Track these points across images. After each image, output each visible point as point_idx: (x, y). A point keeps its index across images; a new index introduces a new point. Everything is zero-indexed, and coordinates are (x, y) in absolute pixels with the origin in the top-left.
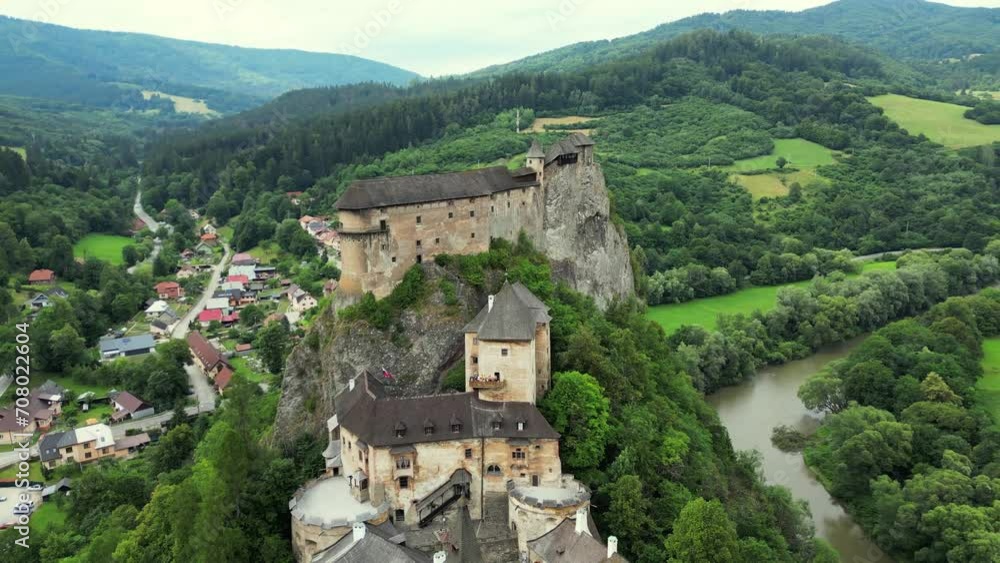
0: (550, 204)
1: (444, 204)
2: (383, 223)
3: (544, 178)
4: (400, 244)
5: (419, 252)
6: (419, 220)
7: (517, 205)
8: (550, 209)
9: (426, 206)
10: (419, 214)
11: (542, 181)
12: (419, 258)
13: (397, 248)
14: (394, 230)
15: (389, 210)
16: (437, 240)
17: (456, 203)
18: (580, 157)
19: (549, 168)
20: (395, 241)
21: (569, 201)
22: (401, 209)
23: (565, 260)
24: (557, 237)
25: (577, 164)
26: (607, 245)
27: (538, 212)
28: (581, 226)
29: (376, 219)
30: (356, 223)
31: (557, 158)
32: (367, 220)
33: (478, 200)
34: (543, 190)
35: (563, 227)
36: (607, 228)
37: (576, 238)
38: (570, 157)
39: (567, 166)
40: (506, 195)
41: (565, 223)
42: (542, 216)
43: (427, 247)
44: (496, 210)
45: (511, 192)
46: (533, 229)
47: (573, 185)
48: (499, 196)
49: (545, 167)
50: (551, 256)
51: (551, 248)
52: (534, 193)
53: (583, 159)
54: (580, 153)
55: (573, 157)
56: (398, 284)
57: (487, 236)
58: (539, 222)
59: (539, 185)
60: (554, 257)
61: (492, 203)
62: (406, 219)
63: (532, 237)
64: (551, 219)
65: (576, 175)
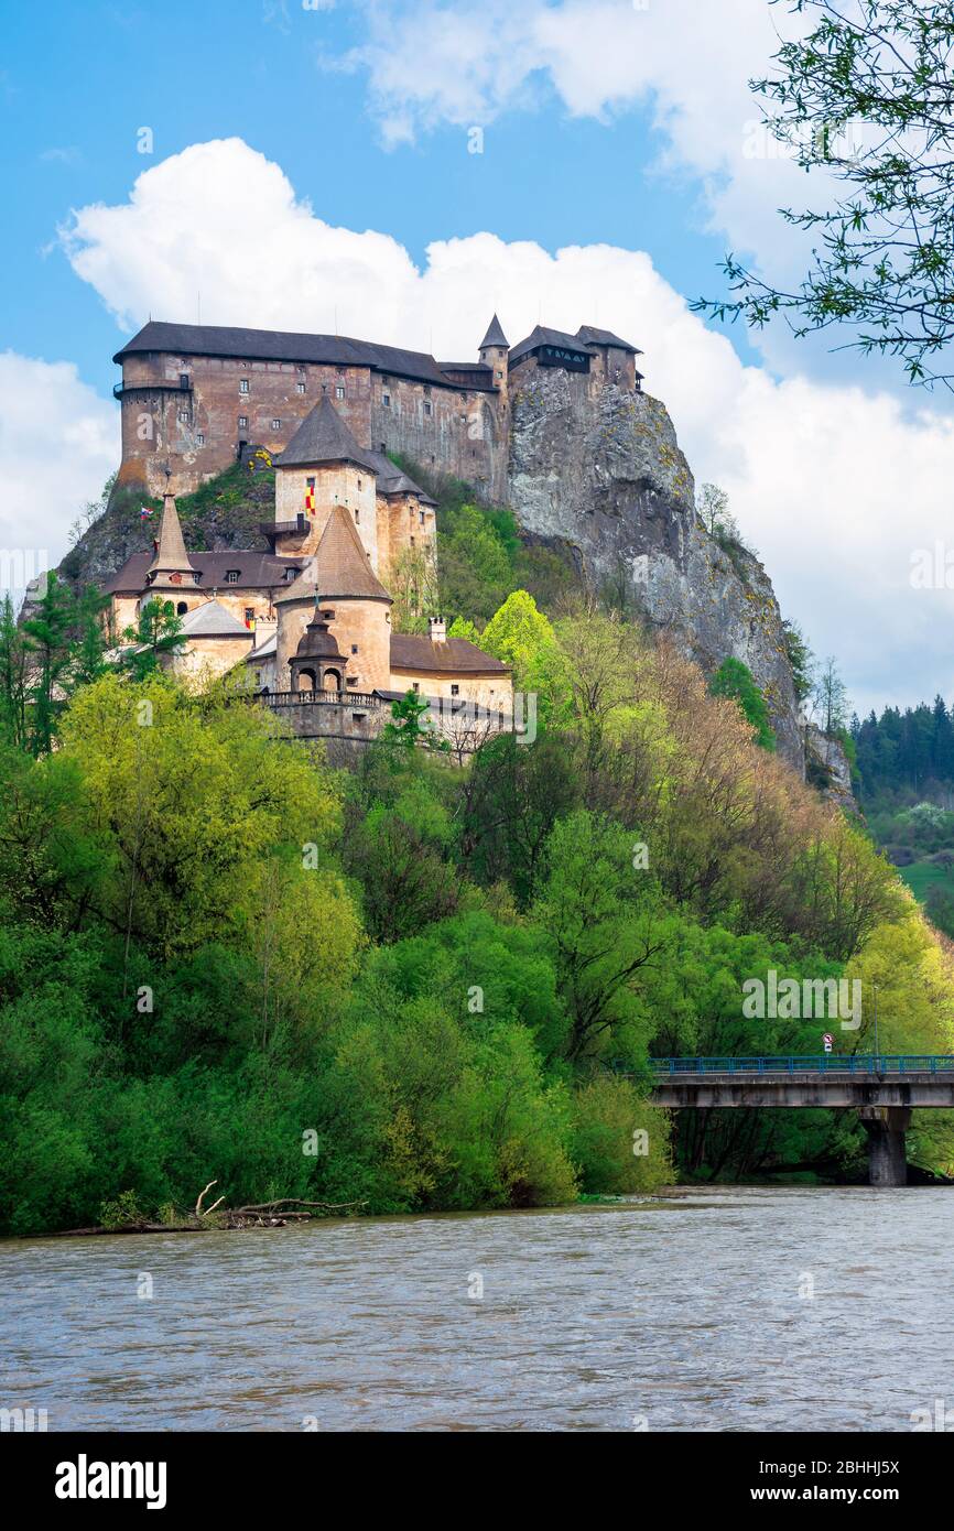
0: (521, 430)
1: (289, 368)
2: (185, 378)
3: (510, 385)
4: (211, 415)
5: (244, 435)
6: (245, 384)
7: (450, 418)
8: (521, 438)
9: (256, 366)
10: (246, 376)
11: (503, 387)
12: (243, 444)
13: (205, 421)
14: (200, 393)
15: (197, 362)
16: (277, 423)
18: (596, 365)
19: (520, 369)
20: (202, 409)
21: (569, 438)
22: (215, 363)
23: (556, 537)
24: (538, 493)
25: (589, 376)
26: (685, 559)
27: (495, 440)
28: (604, 493)
29: (174, 371)
30: (141, 375)
31: (535, 352)
32: (158, 371)
33: (352, 372)
34: (507, 403)
35: (553, 478)
36: (686, 529)
37: (591, 512)
38: (567, 357)
39: (561, 371)
40: (419, 388)
41: (559, 474)
42: (502, 448)
43: (258, 430)
44: (397, 406)
45: (434, 391)
46: (482, 467)
47: (580, 411)
48: (402, 385)
49: (512, 364)
50: (525, 523)
51: (525, 509)
52: (485, 404)
53: (605, 371)
54: (594, 356)
55: (576, 359)
56: (207, 478)
57: (369, 435)
58: (496, 457)
59: (496, 392)
60: (531, 527)
61: (386, 391)
62: (223, 380)
63: (480, 481)
64: (525, 457)
65: (586, 395)
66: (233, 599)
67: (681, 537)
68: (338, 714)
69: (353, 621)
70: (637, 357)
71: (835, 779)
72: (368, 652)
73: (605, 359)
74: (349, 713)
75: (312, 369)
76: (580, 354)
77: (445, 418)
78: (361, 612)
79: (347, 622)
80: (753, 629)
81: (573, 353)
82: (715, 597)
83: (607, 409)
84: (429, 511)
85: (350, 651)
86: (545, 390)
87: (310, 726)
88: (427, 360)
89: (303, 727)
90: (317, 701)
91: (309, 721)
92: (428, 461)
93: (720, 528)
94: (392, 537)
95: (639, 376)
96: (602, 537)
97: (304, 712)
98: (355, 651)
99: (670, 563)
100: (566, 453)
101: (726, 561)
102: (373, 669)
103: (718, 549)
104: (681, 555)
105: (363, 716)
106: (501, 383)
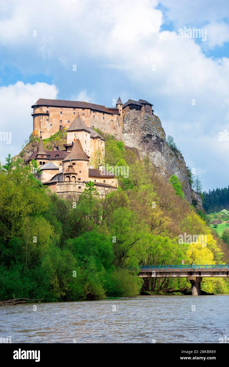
0: (125, 123)
1: (72, 109)
2: (47, 112)
3: (123, 113)
4: (54, 120)
5: (61, 124)
6: (61, 113)
7: (109, 120)
8: (125, 125)
9: (64, 109)
10: (61, 111)
12: (61, 126)
13: (52, 121)
14: (51, 115)
15: (50, 108)
16: (69, 121)
18: (143, 108)
19: (125, 109)
20: (51, 118)
21: (137, 125)
22: (55, 108)
23: (133, 147)
24: (129, 137)
25: (141, 111)
26: (163, 153)
27: (119, 125)
28: (145, 138)
29: (45, 110)
30: (38, 111)
31: (129, 105)
32: (41, 110)
33: (86, 110)
34: (122, 117)
35: (133, 134)
36: (164, 146)
37: (142, 142)
38: (136, 106)
39: (135, 110)
40: (102, 114)
41: (134, 133)
42: (121, 127)
43: (64, 123)
44: (96, 117)
45: (105, 114)
46: (116, 132)
47: (139, 119)
48: (98, 113)
49: (123, 108)
50: (126, 144)
51: (126, 141)
52: (117, 117)
53: (145, 110)
54: (142, 106)
55: (138, 107)
56: (52, 134)
57: (90, 124)
58: (120, 129)
59: (119, 115)
60: (128, 145)
61: (94, 114)
62: (56, 112)
63: (116, 135)
64: (126, 129)
65: (140, 115)
66: (57, 161)
67: (162, 148)
68: (75, 187)
69: (80, 165)
70: (152, 107)
71: (198, 203)
72: (83, 173)
73: (145, 107)
74: (77, 186)
75: (77, 109)
76: (139, 106)
77: (108, 120)
78: (82, 163)
79: (79, 165)
80: (179, 169)
81: (137, 105)
82: (171, 161)
83: (145, 118)
84: (103, 141)
85: (79, 172)
86: (131, 114)
87: (68, 189)
88: (103, 107)
89: (67, 190)
90: (70, 184)
91: (68, 188)
92: (104, 130)
93: (172, 146)
94: (94, 147)
95: (153, 111)
96: (144, 148)
97: (67, 186)
98: (80, 172)
99: (160, 153)
100: (136, 128)
101: (173, 153)
102: (84, 176)
103: (171, 150)
104: (163, 152)
105: (81, 187)
106: (121, 112)
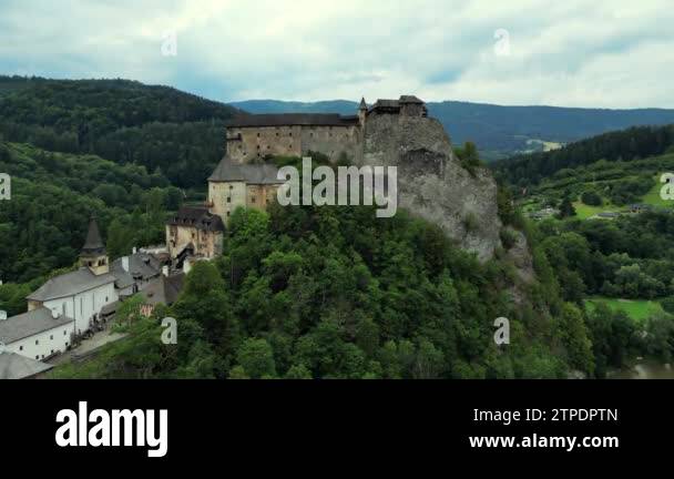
0: (368, 138)
1: (273, 128)
2: (239, 135)
4: (248, 146)
5: (259, 152)
6: (259, 135)
7: (342, 136)
8: (368, 141)
9: (262, 128)
10: (259, 132)
12: (258, 155)
13: (246, 148)
14: (244, 138)
15: (243, 129)
16: (269, 147)
17: (281, 128)
18: (402, 111)
19: (370, 116)
20: (245, 144)
21: (389, 138)
22: (249, 129)
24: (374, 159)
25: (399, 115)
26: (443, 175)
27: (358, 142)
28: (405, 156)
29: (236, 133)
31: (377, 109)
32: (232, 133)
33: (294, 128)
34: (364, 129)
35: (381, 153)
36: (444, 163)
37: (399, 163)
38: (390, 110)
39: (387, 115)
40: (328, 129)
41: (384, 151)
42: (361, 144)
43: (263, 150)
44: (316, 136)
45: (334, 128)
47: (395, 128)
48: (320, 129)
49: (367, 115)
52: (355, 130)
53: (407, 112)
54: (402, 108)
55: (395, 110)
58: (358, 148)
61: (312, 131)
62: (251, 134)
64: (369, 147)
65: (398, 121)
67: (441, 167)
73: (407, 108)
76: (397, 108)
77: (339, 137)
81: (393, 108)
83: (406, 126)
86: (379, 123)
92: (331, 153)
99: (434, 177)
104: (441, 173)
106: (362, 122)
